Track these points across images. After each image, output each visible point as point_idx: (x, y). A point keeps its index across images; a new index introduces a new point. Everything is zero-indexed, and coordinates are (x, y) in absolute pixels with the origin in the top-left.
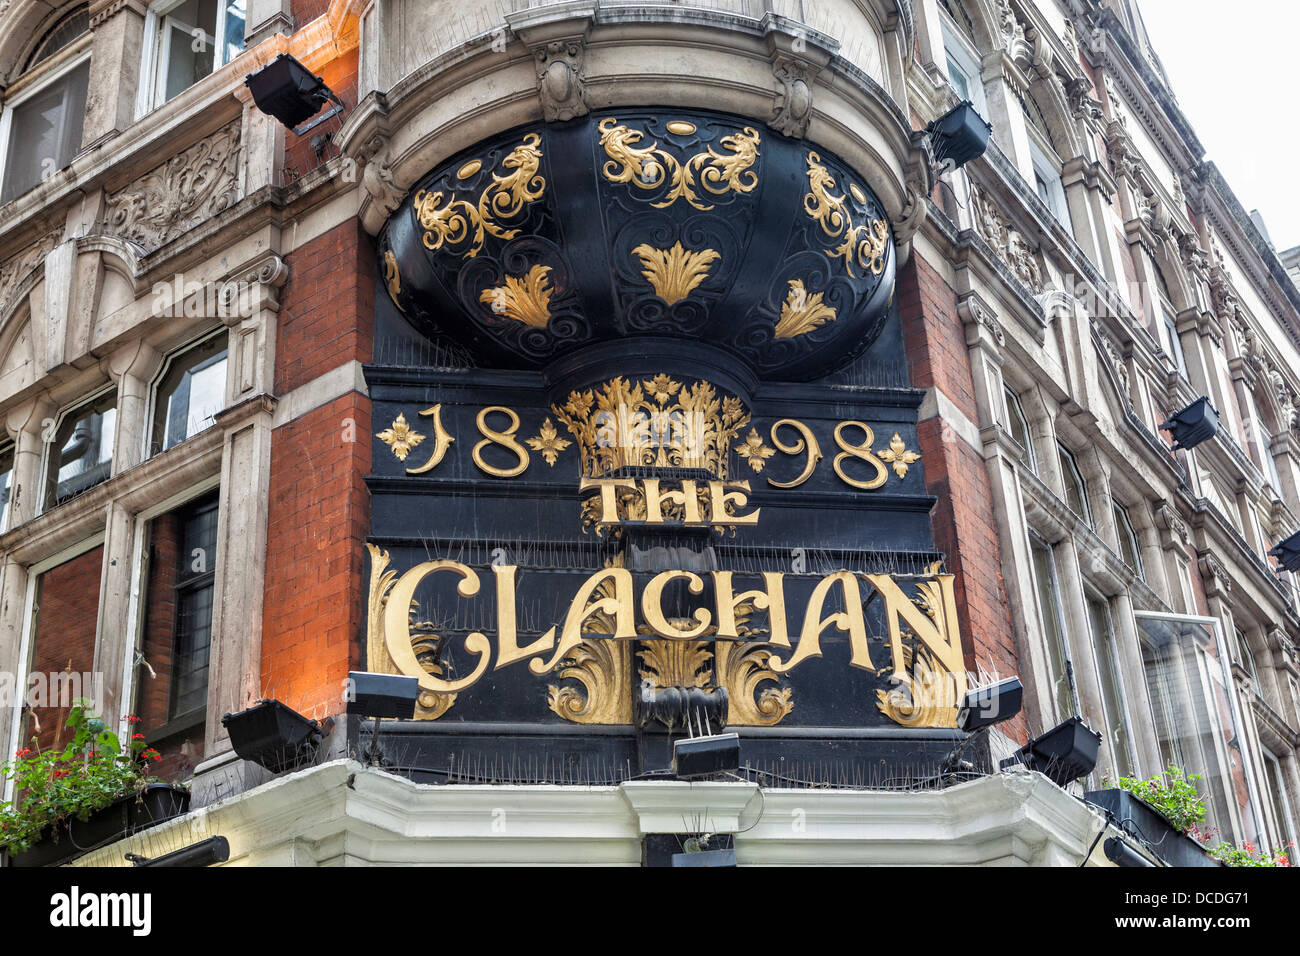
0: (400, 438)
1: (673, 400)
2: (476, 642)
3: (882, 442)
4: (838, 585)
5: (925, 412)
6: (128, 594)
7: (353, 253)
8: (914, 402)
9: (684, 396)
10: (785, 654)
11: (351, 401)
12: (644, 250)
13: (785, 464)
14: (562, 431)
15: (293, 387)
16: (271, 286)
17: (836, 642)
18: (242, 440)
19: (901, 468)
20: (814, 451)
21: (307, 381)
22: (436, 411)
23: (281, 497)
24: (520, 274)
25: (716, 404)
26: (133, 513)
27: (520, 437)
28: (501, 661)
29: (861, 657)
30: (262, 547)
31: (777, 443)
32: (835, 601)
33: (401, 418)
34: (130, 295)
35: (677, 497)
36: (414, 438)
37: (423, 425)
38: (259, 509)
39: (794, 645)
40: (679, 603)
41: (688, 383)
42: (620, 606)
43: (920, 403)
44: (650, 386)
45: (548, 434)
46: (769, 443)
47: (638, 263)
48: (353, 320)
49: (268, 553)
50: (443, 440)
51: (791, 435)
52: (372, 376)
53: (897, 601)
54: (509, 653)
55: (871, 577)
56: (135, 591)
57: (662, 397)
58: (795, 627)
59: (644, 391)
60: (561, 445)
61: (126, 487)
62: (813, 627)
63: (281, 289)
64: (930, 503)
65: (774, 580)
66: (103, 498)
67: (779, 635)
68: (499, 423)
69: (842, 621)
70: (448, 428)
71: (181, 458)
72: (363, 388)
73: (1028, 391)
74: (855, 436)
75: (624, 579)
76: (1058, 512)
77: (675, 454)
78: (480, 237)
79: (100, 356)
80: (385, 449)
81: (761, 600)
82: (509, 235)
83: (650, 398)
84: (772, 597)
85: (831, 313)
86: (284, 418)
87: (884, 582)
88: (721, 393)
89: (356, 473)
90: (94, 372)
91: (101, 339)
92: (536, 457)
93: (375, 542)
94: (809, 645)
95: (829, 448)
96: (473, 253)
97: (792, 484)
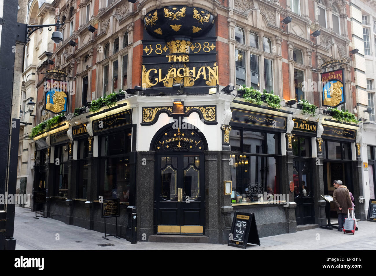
0: (146, 50)
1: (180, 43)
2: (156, 79)
3: (210, 45)
4: (203, 68)
5: (217, 40)
6: (121, 67)
7: (140, 23)
8: (216, 38)
9: (181, 42)
10: (195, 78)
11: (140, 46)
12: (171, 26)
13: (196, 49)
14: (167, 47)
15: (135, 42)
16: (132, 27)
17: (202, 76)
18: (130, 49)
19: (213, 49)
20: (200, 47)
21: (136, 42)
22: (151, 46)
23: (134, 58)
24: (157, 29)
25: (186, 42)
26: (121, 56)
27: (161, 49)
28: (159, 81)
29: (205, 78)
30: (132, 64)
31: (195, 46)
32: (202, 71)
33: (147, 47)
34: (119, 25)
35: (178, 58)
36: (148, 49)
37: (149, 48)
38: (131, 59)
39: (196, 77)
40: (182, 72)
41: (181, 40)
42: (174, 73)
43: (216, 39)
44: (176, 41)
45: (165, 47)
46: (194, 46)
47: (171, 27)
48: (140, 34)
49: (132, 65)
50: (152, 50)
51: (198, 45)
52: (143, 41)
53: (210, 70)
54: (160, 80)
55: (207, 67)
56: (122, 67)
57: (178, 43)
58: (196, 74)
59: (176, 42)
60: (167, 49)
61: (120, 53)
62: (199, 74)
63: (134, 27)
64: (216, 54)
65: (194, 68)
66: (118, 54)
67: (194, 76)
68: (159, 47)
69: (202, 73)
70: (152, 48)
71: (125, 50)
72: (142, 43)
73: (245, 27)
74: (206, 45)
75: (175, 69)
76: (246, 47)
77: (180, 50)
78: (152, 24)
79: (117, 33)
80: (144, 51)
81: (192, 71)
82: (155, 24)
83: (177, 43)
84: (194, 71)
85: (201, 29)
86: (134, 46)
87: (209, 68)
88: (186, 41)
89: (140, 55)
90: (117, 35)
91: (117, 31)
92: (163, 51)
93: (143, 65)
94: (198, 77)
95: (203, 47)
96: (152, 26)
97: (197, 52)
